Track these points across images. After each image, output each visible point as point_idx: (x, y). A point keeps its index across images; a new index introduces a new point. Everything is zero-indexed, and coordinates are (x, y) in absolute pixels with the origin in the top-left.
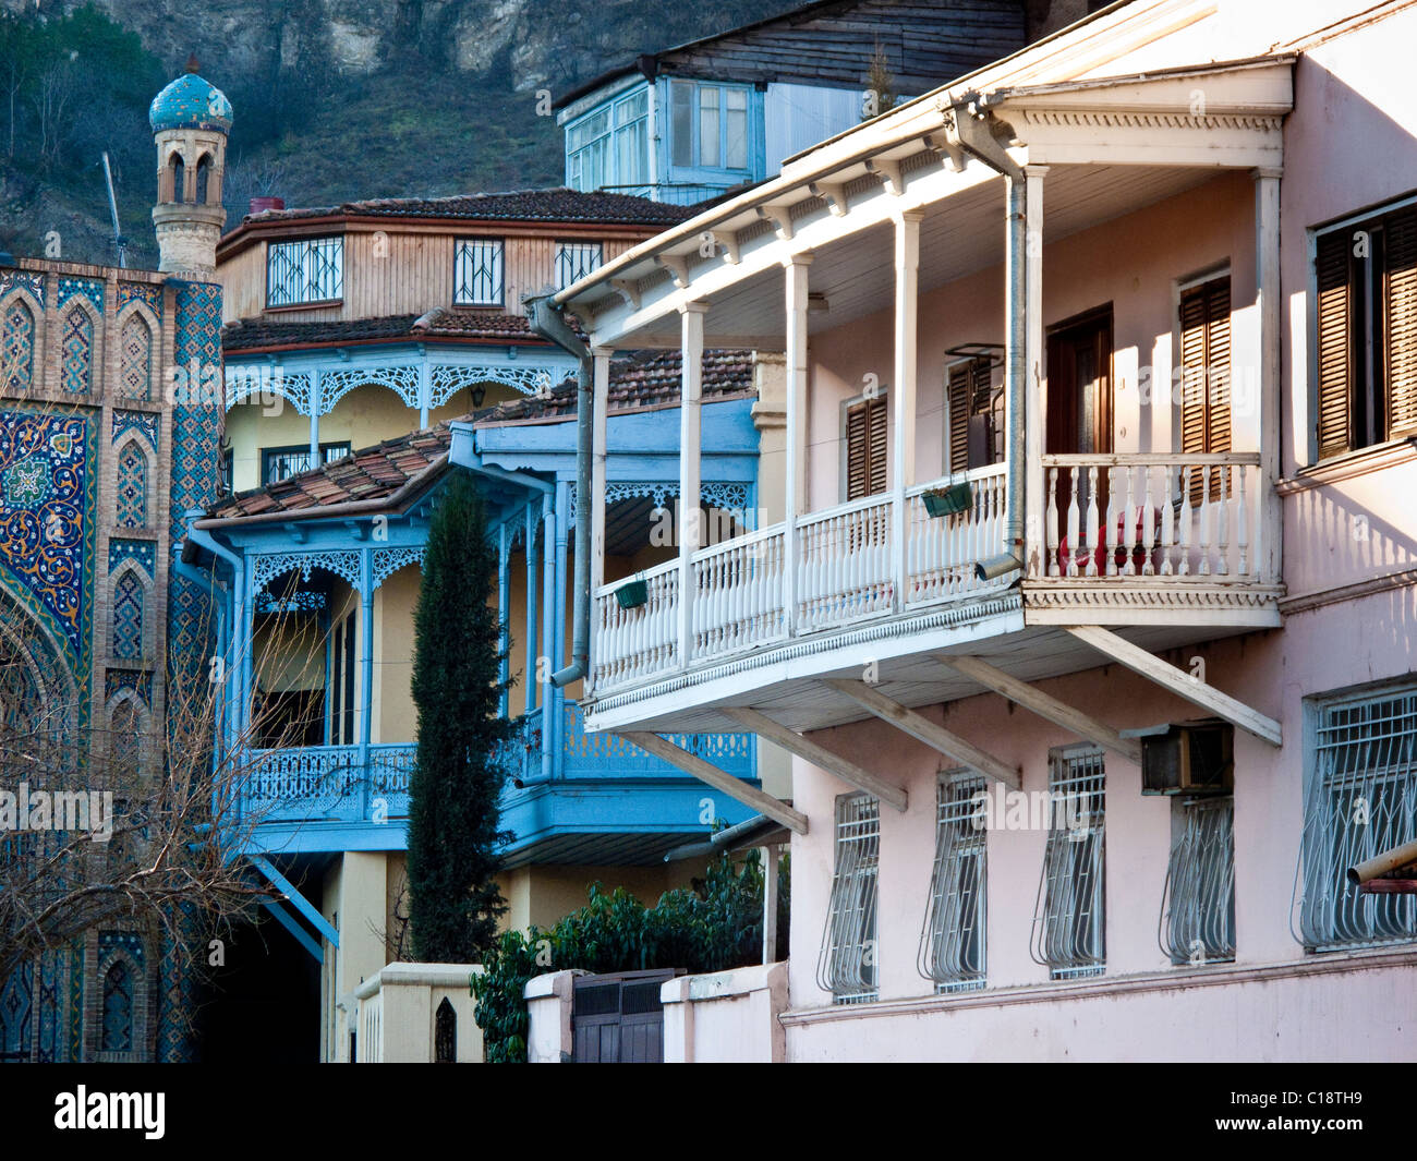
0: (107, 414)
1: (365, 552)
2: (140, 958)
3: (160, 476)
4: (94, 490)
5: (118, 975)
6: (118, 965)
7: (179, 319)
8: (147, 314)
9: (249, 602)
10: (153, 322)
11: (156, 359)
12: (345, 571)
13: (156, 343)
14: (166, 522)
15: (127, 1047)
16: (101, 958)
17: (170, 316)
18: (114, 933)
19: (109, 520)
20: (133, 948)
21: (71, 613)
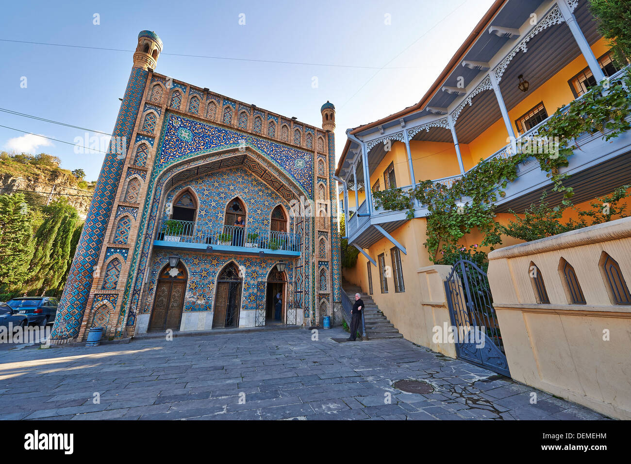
0: (316, 153)
1: (405, 131)
2: (328, 268)
3: (326, 167)
4: (314, 167)
5: (323, 273)
6: (323, 269)
7: (329, 140)
8: (323, 137)
9: (366, 154)
10: (324, 139)
11: (325, 146)
12: (398, 138)
13: (325, 143)
14: (328, 175)
15: (326, 289)
16: (319, 267)
17: (327, 138)
18: (322, 262)
19: (317, 175)
20: (326, 265)
21: (310, 191)
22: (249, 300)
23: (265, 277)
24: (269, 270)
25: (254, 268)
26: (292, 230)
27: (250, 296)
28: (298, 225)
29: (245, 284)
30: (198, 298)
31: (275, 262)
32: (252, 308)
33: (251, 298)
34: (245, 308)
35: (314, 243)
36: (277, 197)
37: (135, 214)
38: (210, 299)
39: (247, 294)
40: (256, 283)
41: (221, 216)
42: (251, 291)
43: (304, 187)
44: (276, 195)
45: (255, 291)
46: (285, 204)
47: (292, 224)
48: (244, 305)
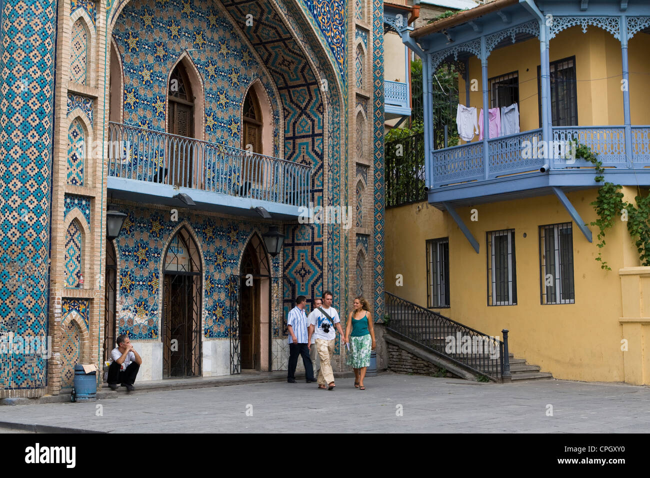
16: (356, 247)
21: (341, 61)
22: (214, 318)
23: (236, 264)
24: (242, 248)
25: (218, 243)
26: (276, 149)
27: (215, 308)
28: (298, 141)
29: (206, 279)
30: (136, 312)
31: (252, 230)
32: (219, 336)
33: (216, 312)
34: (208, 334)
35: (347, 191)
36: (252, 63)
37: (90, 112)
38: (155, 312)
39: (211, 304)
40: (223, 279)
41: (162, 109)
42: (215, 297)
43: (333, 49)
44: (250, 54)
45: (223, 296)
46: (265, 80)
47: (276, 135)
48: (207, 327)
